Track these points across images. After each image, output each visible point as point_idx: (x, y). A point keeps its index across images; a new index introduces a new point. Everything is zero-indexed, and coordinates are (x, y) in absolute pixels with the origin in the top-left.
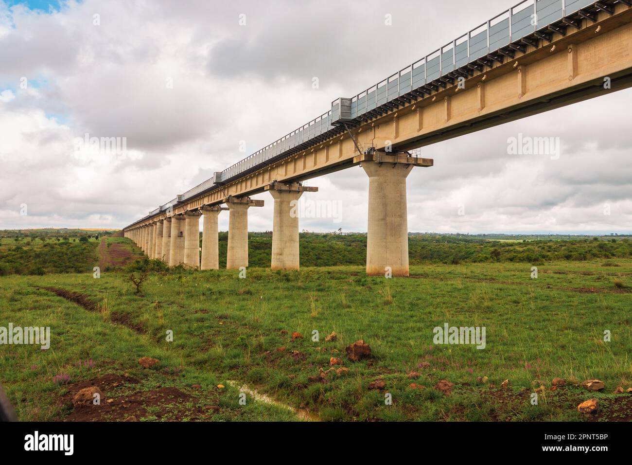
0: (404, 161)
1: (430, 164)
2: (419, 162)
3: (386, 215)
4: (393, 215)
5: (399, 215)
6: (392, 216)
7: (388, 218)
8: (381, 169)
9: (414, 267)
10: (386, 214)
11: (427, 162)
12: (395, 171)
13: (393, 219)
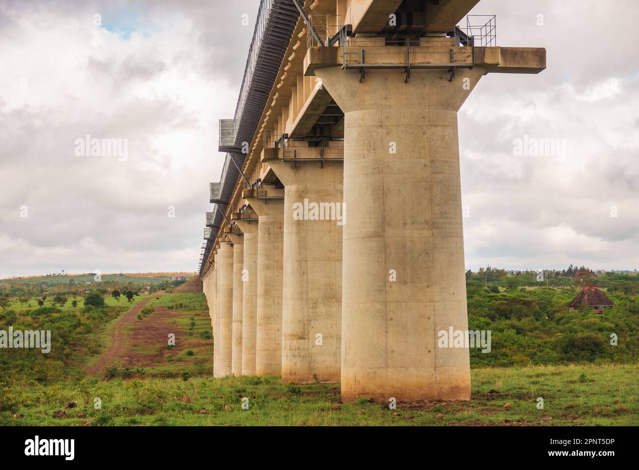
0: (438, 59)
1: (534, 65)
2: (488, 60)
3: (383, 223)
4: (409, 221)
5: (426, 222)
6: (405, 224)
7: (390, 232)
8: (365, 87)
9: (487, 372)
10: (384, 218)
11: (522, 57)
12: (412, 91)
13: (407, 232)
